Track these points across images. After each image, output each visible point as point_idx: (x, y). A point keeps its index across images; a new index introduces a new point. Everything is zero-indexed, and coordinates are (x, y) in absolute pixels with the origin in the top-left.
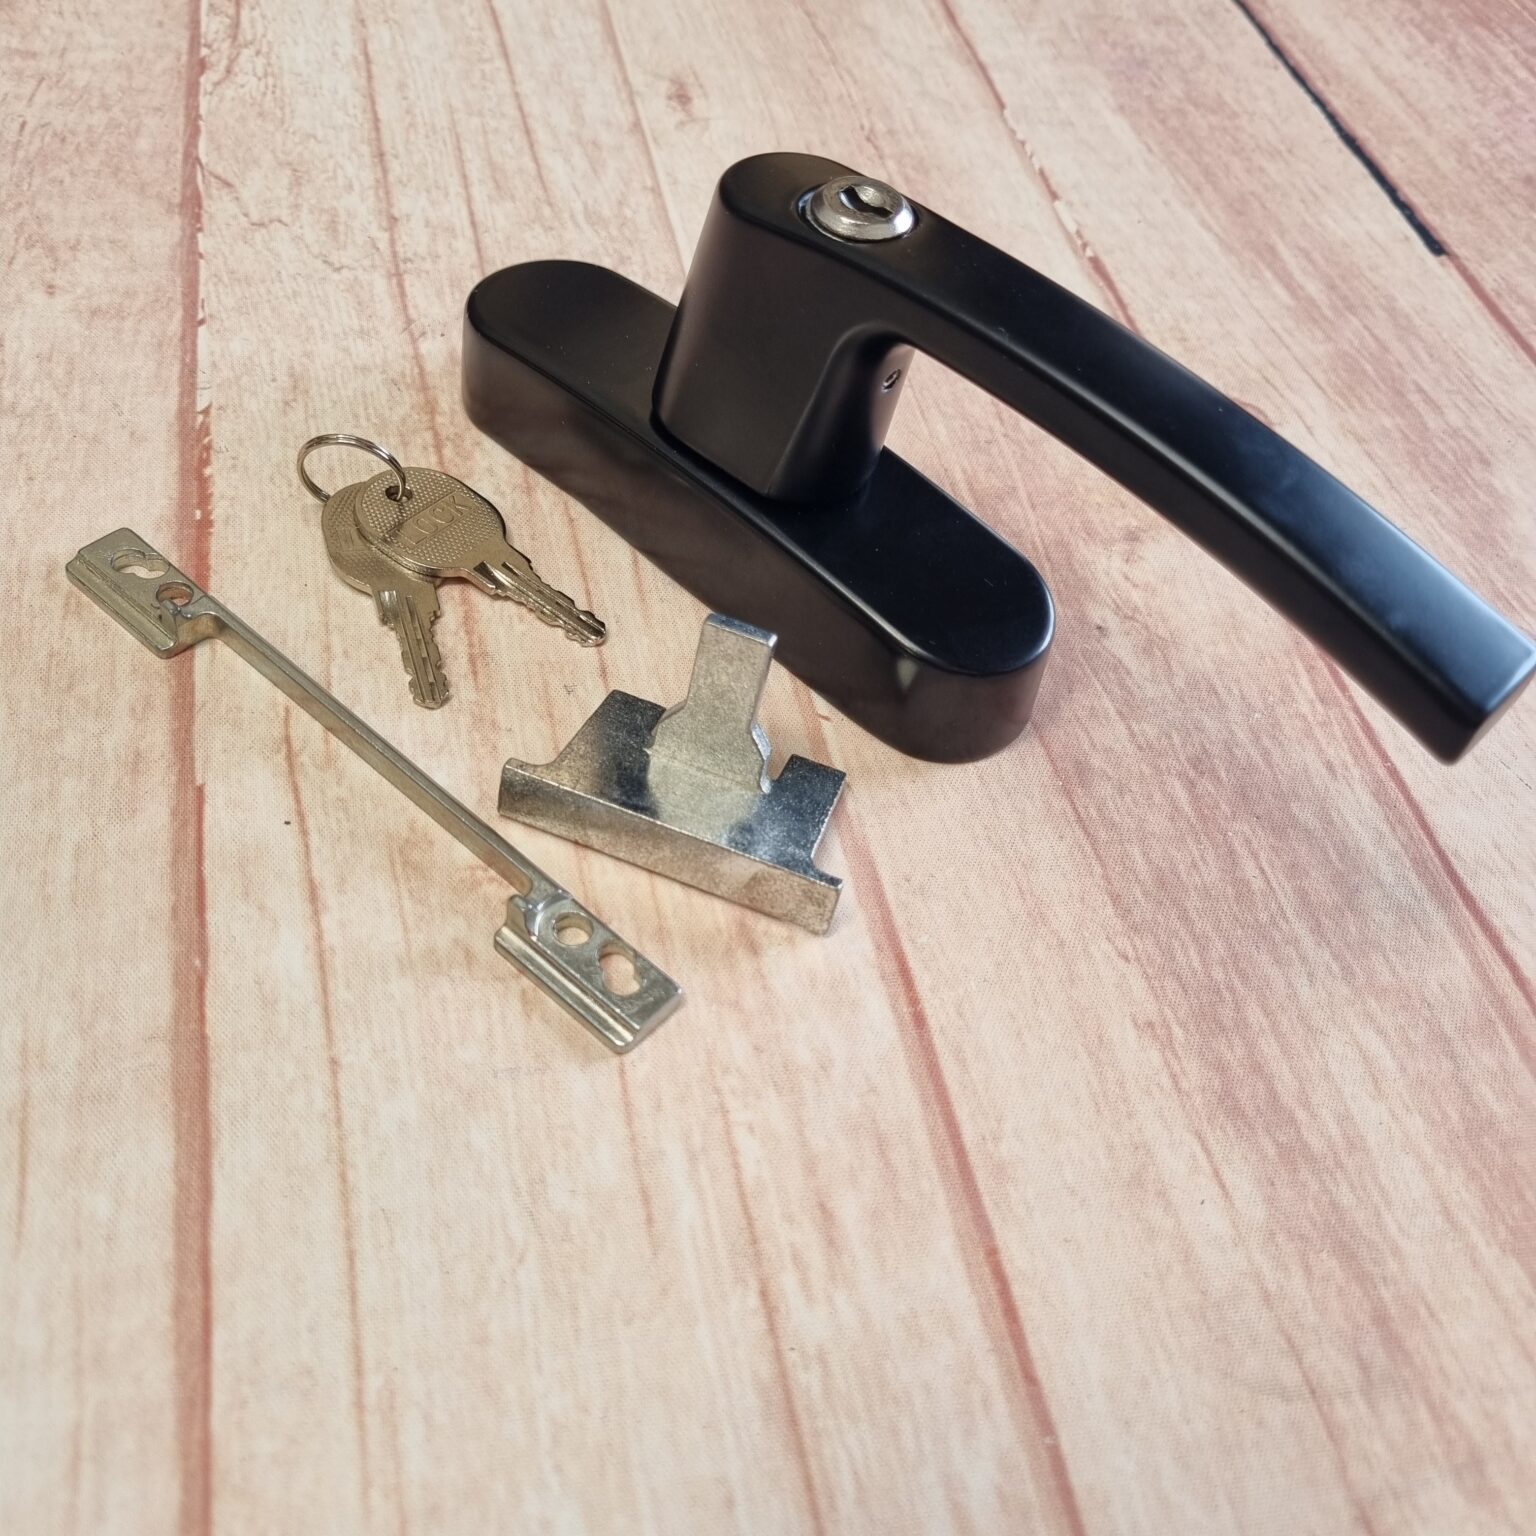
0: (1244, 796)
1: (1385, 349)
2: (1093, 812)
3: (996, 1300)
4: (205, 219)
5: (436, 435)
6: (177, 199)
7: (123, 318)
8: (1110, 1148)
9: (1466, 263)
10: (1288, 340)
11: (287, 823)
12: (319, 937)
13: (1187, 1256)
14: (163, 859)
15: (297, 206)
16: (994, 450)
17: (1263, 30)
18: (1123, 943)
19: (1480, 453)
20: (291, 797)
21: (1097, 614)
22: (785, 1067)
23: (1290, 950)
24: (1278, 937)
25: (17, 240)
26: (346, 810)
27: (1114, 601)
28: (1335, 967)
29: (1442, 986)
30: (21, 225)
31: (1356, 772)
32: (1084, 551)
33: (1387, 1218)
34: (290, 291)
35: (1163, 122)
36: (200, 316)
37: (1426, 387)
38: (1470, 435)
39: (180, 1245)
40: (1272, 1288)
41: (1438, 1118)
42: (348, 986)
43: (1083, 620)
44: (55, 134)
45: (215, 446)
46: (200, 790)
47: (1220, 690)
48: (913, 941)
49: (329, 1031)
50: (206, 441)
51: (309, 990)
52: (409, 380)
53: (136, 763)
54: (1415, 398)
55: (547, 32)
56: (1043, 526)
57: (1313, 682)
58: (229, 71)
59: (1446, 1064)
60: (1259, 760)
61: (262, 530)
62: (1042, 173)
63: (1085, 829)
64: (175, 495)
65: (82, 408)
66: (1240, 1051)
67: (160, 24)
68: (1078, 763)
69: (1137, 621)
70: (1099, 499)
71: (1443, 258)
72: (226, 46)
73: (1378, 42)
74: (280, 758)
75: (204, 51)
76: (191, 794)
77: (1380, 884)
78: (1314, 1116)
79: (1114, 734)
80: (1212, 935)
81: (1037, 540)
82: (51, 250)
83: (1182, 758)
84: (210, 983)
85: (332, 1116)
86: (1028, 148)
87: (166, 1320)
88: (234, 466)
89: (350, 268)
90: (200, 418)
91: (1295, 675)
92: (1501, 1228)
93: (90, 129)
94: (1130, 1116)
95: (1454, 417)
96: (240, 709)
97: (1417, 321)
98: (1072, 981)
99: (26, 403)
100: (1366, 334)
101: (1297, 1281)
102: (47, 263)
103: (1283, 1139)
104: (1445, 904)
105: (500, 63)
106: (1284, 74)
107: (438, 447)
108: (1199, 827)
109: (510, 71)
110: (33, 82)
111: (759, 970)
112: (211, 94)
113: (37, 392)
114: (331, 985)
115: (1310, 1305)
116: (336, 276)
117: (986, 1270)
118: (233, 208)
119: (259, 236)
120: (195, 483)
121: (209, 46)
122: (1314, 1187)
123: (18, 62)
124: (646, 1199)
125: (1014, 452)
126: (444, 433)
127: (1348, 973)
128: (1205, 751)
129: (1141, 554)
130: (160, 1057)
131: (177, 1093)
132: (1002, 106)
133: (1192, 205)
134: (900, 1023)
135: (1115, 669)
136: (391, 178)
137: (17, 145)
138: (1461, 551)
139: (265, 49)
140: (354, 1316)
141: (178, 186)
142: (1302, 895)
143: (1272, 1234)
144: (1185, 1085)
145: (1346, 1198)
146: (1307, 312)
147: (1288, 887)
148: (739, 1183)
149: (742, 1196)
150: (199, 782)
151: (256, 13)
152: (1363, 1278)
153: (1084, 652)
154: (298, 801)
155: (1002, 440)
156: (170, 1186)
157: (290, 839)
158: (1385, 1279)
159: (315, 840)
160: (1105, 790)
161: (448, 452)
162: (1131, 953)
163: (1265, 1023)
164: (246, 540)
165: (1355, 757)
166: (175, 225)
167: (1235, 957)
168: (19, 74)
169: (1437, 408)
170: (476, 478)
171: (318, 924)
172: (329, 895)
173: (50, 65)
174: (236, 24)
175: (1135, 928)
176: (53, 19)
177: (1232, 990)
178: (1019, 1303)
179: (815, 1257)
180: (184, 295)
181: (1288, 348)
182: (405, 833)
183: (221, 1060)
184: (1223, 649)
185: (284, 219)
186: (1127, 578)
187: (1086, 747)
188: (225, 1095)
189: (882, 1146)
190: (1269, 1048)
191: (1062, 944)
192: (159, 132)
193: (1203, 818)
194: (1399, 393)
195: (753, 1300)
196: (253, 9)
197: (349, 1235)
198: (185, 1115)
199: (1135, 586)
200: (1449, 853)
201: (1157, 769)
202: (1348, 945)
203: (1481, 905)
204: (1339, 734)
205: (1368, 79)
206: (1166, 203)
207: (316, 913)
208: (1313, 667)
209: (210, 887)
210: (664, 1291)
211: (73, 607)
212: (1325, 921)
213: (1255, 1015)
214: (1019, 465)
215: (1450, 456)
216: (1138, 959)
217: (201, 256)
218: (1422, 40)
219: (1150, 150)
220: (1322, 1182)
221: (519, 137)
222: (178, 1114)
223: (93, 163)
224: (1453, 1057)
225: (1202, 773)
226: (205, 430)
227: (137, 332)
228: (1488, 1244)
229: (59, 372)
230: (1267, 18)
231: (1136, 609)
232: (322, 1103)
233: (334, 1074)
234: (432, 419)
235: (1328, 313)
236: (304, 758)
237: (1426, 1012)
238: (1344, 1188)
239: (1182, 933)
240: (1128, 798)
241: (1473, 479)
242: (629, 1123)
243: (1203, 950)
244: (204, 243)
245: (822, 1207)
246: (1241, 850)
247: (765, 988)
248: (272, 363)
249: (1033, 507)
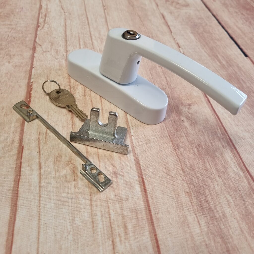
0: (207, 151)
1: (236, 73)
2: (180, 153)
3: (156, 244)
4: (36, 51)
5: (70, 86)
6: (32, 48)
7: (21, 67)
8: (179, 216)
9: (251, 58)
10: (219, 71)
11: (37, 153)
12: (40, 173)
13: (192, 237)
14: (15, 159)
15: (51, 49)
16: (166, 90)
17: (217, 20)
18: (184, 178)
19: (253, 91)
20: (38, 148)
21: (183, 118)
22: (120, 199)
23: (214, 180)
24: (212, 177)
25: (5, 54)
26: (47, 151)
27: (186, 116)
28: (222, 183)
29: (242, 187)
30: (6, 52)
31: (228, 147)
32: (181, 107)
33: (230, 231)
34: (49, 63)
35: (199, 35)
36: (33, 67)
37: (243, 79)
38: (251, 88)
39: (9, 229)
40: (208, 244)
41: (240, 212)
42: (44, 182)
43: (180, 119)
44: (13, 37)
45: (33, 88)
46: (23, 147)
47: (204, 132)
48: (145, 176)
49: (40, 190)
50: (31, 87)
51: (37, 183)
52: (67, 77)
53: (13, 142)
54: (241, 81)
55: (96, 21)
56: (174, 103)
57: (221, 131)
58: (43, 27)
59: (243, 202)
60: (210, 145)
61: (39, 102)
62: (178, 44)
63: (178, 157)
64: (25, 96)
65: (12, 82)
66: (204, 198)
67: (33, 20)
68: (177, 145)
69: (190, 120)
70: (184, 98)
71: (247, 58)
72: (43, 24)
73: (237, 22)
74: (37, 141)
75: (39, 24)
76: (21, 147)
77: (231, 168)
78: (217, 211)
79: (184, 139)
80: (200, 176)
81: (173, 105)
82: (10, 56)
83: (196, 144)
84: (20, 181)
85: (39, 206)
86: (176, 39)
87: (5, 243)
88: (36, 92)
89: (59, 59)
90: (31, 83)
91: (218, 130)
92: (252, 234)
93: (19, 37)
94: (183, 210)
95: (248, 85)
96: (31, 133)
97: (242, 68)
98: (174, 184)
99: (3, 81)
100: (233, 70)
101: (212, 243)
102: (9, 58)
103: (211, 215)
104: (243, 172)
105: (87, 26)
106: (221, 27)
107: (70, 89)
108: (199, 157)
109: (89, 27)
110: (11, 29)
111: (117, 181)
112: (40, 31)
113: (5, 79)
114: (41, 182)
115: (215, 247)
116: (57, 60)
117: (154, 239)
118: (41, 49)
119: (45, 54)
120: (29, 94)
121: (40, 23)
122: (217, 224)
123: (9, 26)
124: (93, 222)
125: (170, 90)
126: (71, 86)
127: (225, 184)
128: (201, 143)
129: (191, 108)
130: (10, 194)
131: (12, 200)
132: (171, 32)
133: (203, 49)
134: (142, 191)
135: (185, 128)
136: (68, 44)
137: (7, 39)
138: (249, 108)
139: (49, 24)
140: (38, 243)
141: (32, 45)
142: (217, 170)
143: (208, 233)
144: (193, 204)
145: (223, 227)
146: (223, 66)
147: (214, 168)
148: (110, 220)
149: (110, 223)
150: (23, 145)
151: (49, 18)
152: (225, 243)
153: (180, 125)
154: (39, 149)
155: (168, 88)
156: (9, 218)
157: (37, 156)
158: (229, 243)
159: (41, 156)
160: (182, 149)
161: (72, 89)
162: (185, 179)
163: (209, 193)
164: (36, 104)
165: (228, 144)
166: (31, 52)
167: (204, 181)
168: (9, 28)
169: (245, 83)
170: (76, 94)
171: (40, 171)
172: (43, 166)
173: (14, 27)
174: (45, 20)
175: (186, 175)
176: (15, 19)
177: (203, 187)
178: (160, 245)
179: (123, 235)
180: (31, 63)
181: (219, 73)
182: (57, 155)
183: (20, 195)
184: (205, 125)
185: (49, 51)
186: (188, 112)
187: (179, 142)
188: (20, 201)
189: (137, 214)
190: (209, 198)
191: (172, 177)
192: (30, 37)
193: (199, 155)
194: (238, 80)
195: (111, 243)
196: (48, 17)
197: (39, 228)
198: (13, 205)
199: (190, 113)
200: (244, 162)
201: (192, 146)
202: (225, 179)
203: (250, 172)
204: (225, 140)
205: (235, 28)
206: (199, 48)
207: (40, 169)
208: (221, 128)
209: (22, 164)
210: (95, 241)
211: (6, 115)
212: (221, 174)
213: (207, 192)
214: (170, 92)
215: (247, 91)
216: (186, 181)
217: (35, 57)
218: (245, 21)
219: (197, 40)
220: (218, 224)
221: (89, 38)
222: (12, 205)
223: (19, 42)
224: (244, 200)
225: (200, 147)
226: (32, 85)
227: (22, 69)
228: (249, 237)
229: (9, 76)
230: (218, 18)
231: (190, 118)
232: (37, 203)
233: (40, 198)
234: (70, 84)
235: (226, 67)
236: (41, 142)
237: (239, 192)
238: (222, 225)
239: (195, 176)
240: (186, 151)
241: (251, 96)
242: (91, 209)
243: (198, 179)
244: (35, 55)
245: (125, 225)
246: (206, 161)
247: (118, 184)
248: (44, 75)
249: (172, 99)
